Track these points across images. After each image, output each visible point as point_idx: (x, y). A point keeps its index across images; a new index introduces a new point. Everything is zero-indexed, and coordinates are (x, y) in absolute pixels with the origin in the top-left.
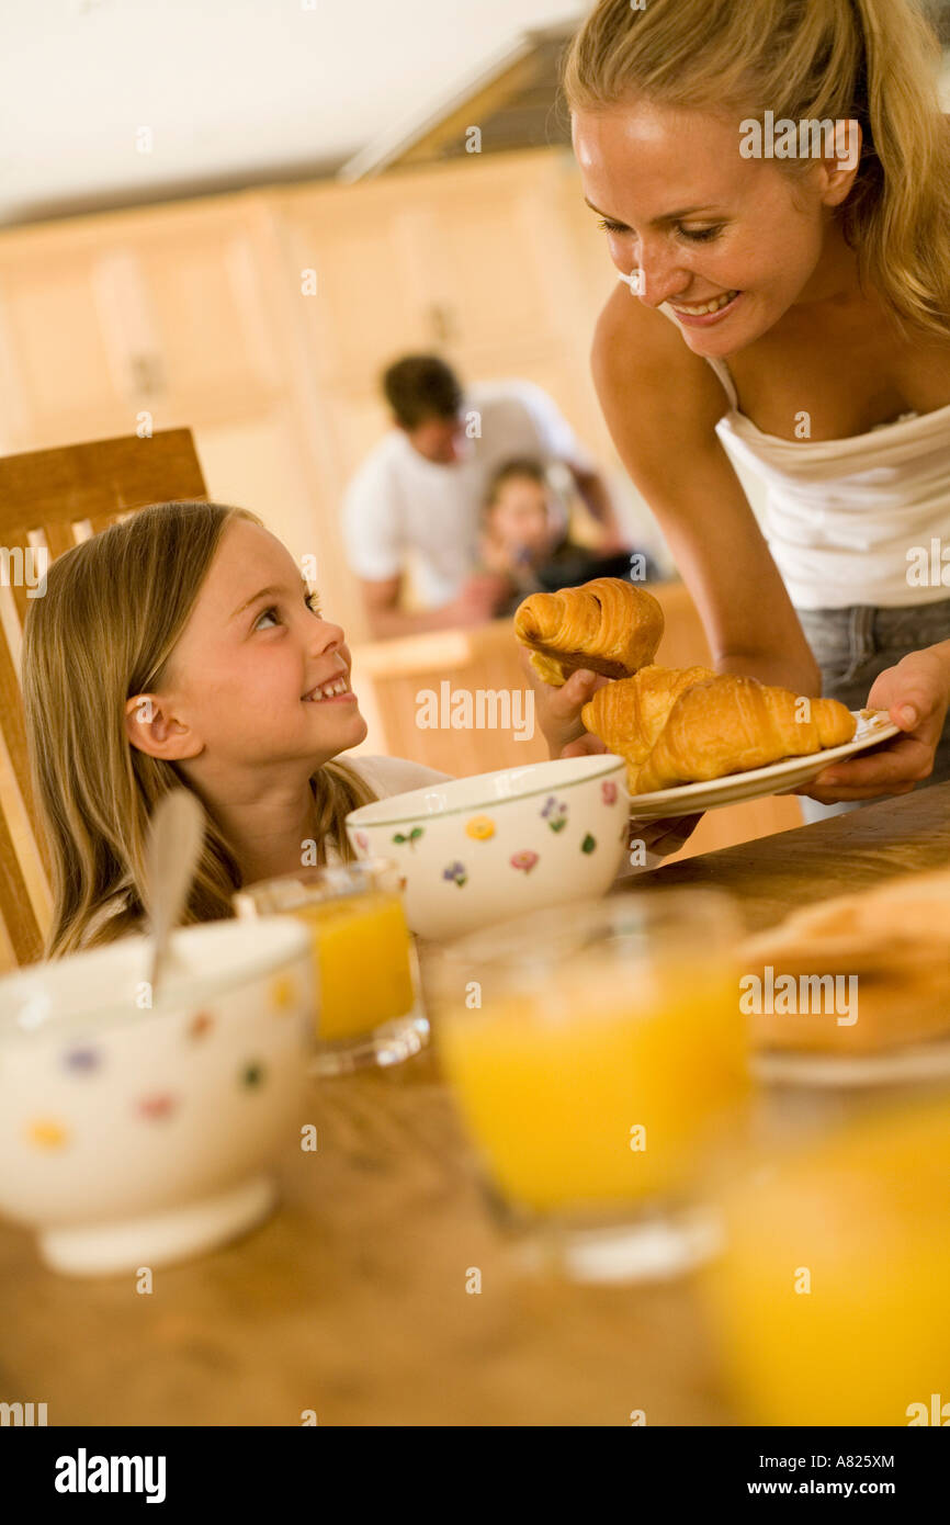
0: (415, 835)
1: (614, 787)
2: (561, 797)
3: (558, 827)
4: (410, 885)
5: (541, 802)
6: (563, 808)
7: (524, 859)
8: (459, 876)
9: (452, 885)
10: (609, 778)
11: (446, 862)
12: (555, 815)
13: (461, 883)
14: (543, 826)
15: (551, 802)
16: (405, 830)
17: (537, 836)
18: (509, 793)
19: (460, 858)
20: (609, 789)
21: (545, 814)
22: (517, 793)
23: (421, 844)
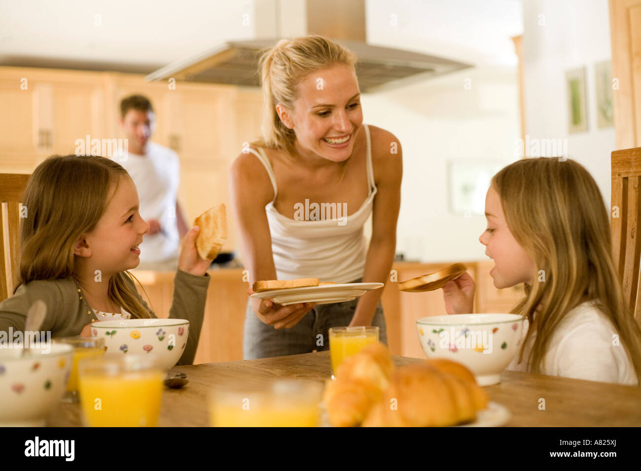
0: (113, 333)
1: (183, 330)
2: (164, 329)
3: (161, 339)
4: (108, 349)
5: (157, 329)
6: (164, 333)
7: (148, 348)
8: (125, 349)
9: (122, 352)
10: (182, 326)
11: (122, 344)
12: (161, 335)
13: (126, 352)
14: (157, 337)
15: (160, 330)
16: (110, 331)
17: (153, 341)
18: (148, 325)
19: (127, 344)
20: (181, 330)
21: (158, 334)
22: (150, 326)
23: (114, 336)
